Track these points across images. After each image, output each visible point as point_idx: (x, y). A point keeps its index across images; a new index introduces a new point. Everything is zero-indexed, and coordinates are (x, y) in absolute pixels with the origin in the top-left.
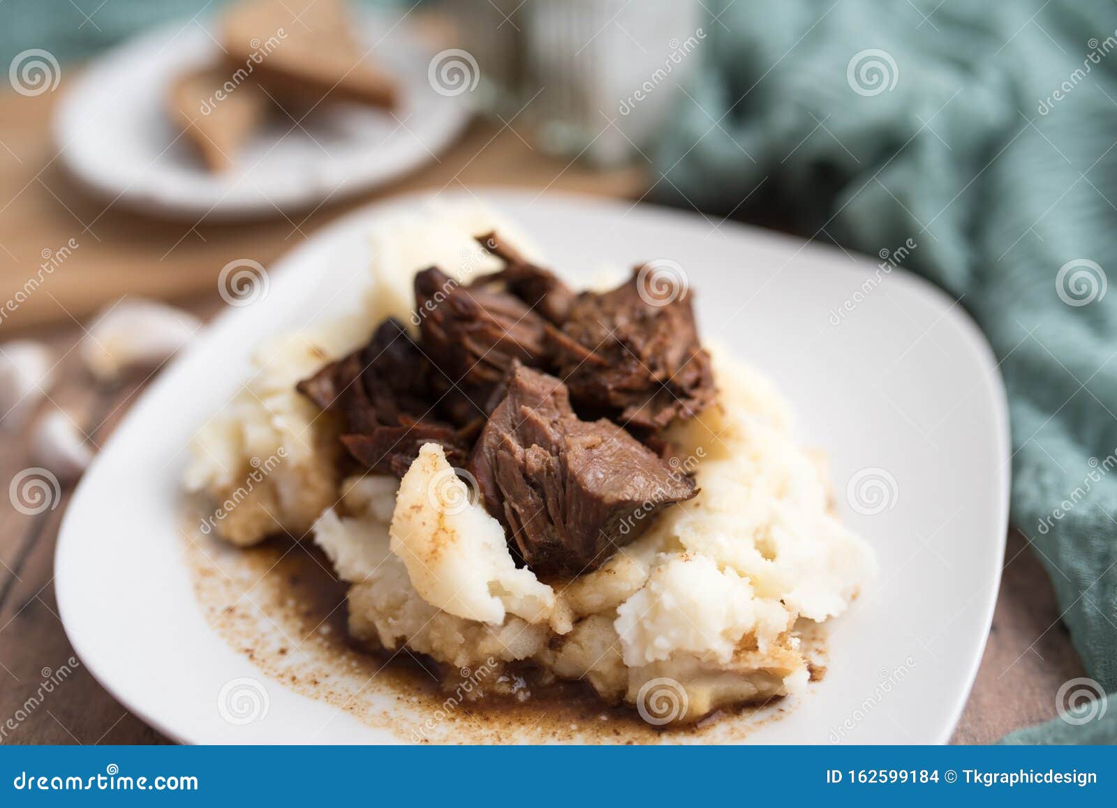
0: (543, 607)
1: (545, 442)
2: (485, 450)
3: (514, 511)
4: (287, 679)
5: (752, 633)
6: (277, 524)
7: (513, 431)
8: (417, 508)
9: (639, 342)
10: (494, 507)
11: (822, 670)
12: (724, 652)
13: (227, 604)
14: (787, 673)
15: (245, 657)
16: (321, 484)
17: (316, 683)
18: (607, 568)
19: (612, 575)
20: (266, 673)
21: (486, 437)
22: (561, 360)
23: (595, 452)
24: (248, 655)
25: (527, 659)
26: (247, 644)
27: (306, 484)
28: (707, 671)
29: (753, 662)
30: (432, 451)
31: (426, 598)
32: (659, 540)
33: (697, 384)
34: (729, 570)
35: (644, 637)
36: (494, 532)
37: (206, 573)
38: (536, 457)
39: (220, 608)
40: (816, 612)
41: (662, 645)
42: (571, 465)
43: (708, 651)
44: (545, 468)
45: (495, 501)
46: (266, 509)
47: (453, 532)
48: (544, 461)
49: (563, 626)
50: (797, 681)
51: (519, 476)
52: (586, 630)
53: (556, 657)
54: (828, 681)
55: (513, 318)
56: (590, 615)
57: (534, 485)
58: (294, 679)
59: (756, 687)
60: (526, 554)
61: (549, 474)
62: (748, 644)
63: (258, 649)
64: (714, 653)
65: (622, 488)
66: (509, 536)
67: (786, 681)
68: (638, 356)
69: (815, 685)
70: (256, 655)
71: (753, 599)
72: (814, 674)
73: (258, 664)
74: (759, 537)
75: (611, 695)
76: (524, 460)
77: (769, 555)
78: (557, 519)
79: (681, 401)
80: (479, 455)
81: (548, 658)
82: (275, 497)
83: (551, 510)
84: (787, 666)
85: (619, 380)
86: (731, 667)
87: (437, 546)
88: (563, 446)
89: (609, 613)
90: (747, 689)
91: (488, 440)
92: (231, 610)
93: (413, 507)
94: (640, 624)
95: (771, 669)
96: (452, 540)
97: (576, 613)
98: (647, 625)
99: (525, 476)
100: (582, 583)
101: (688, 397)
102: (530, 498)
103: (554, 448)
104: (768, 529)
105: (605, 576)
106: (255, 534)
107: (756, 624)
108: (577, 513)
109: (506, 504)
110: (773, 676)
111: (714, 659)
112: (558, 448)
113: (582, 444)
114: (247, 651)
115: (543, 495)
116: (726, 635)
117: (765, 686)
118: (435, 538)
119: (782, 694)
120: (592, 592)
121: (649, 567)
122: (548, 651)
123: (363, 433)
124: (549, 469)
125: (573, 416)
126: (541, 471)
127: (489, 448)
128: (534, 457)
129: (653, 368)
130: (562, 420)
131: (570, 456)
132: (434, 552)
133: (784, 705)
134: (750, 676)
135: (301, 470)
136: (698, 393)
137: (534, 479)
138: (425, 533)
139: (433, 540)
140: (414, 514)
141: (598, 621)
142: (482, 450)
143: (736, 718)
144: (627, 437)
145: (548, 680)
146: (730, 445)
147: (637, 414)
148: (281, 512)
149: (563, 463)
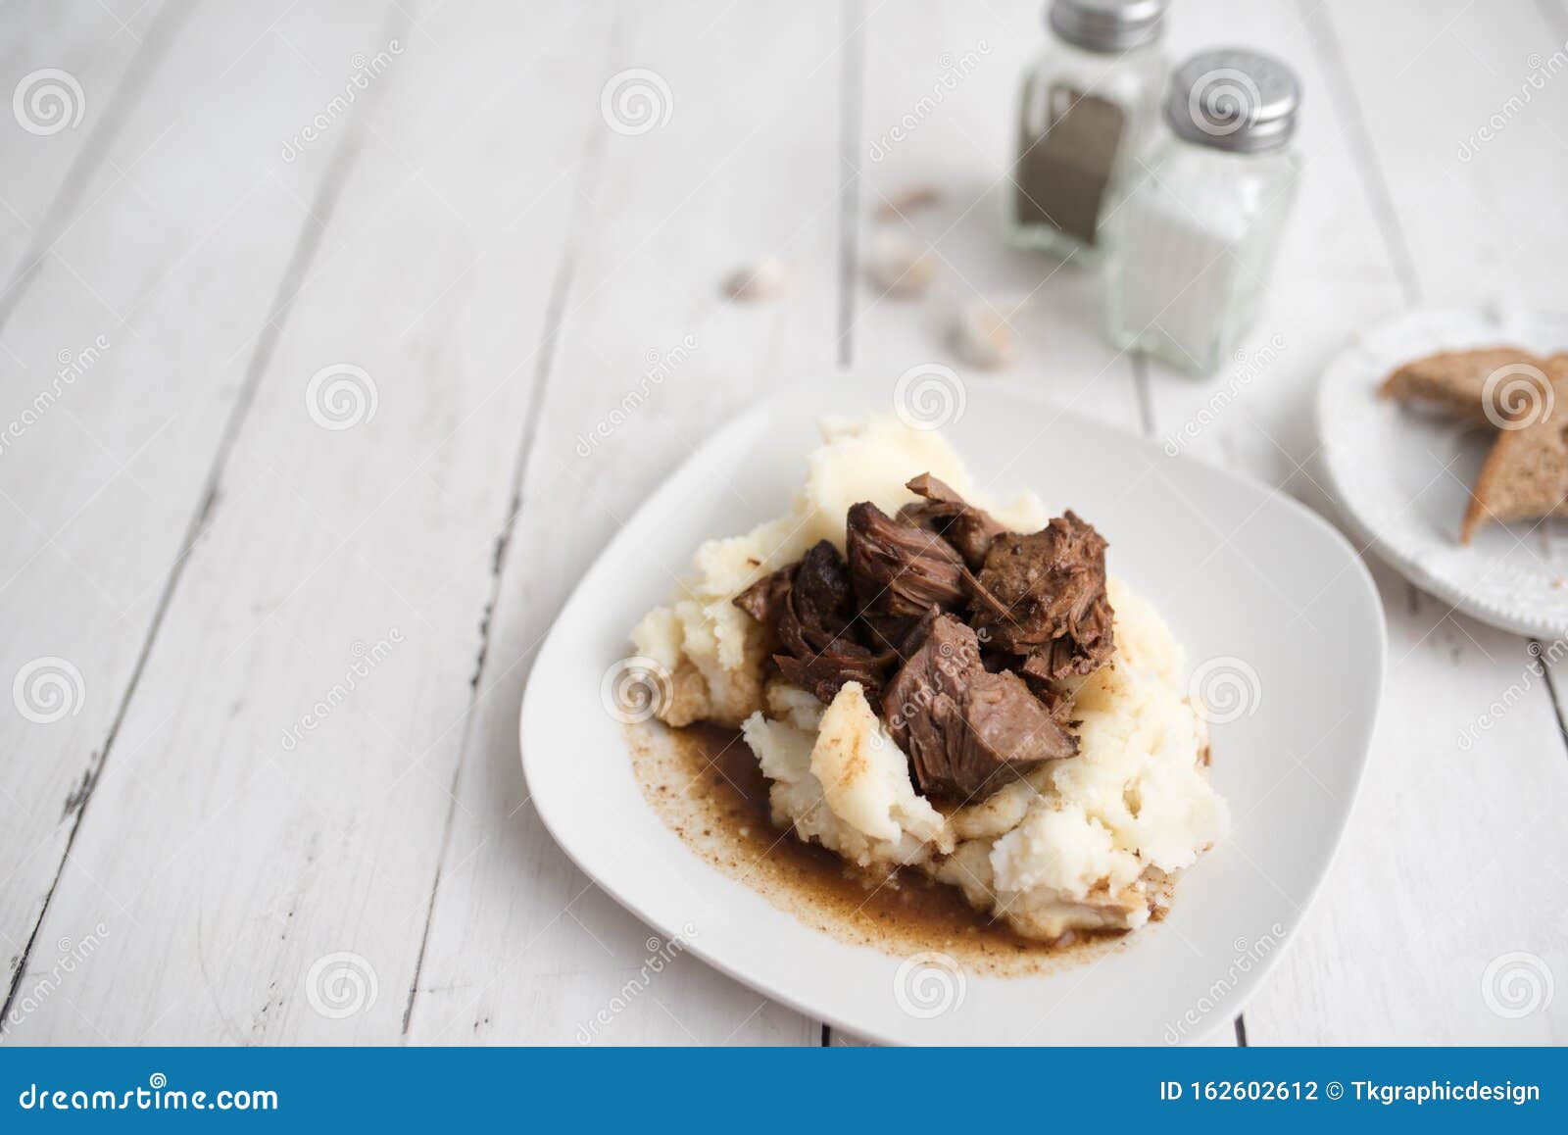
0: (934, 830)
1: (951, 691)
2: (899, 690)
3: (917, 745)
4: (711, 859)
5: (1107, 878)
6: (704, 712)
7: (926, 678)
8: (836, 741)
9: (1047, 599)
10: (902, 741)
11: (1164, 911)
12: (1080, 892)
13: (662, 783)
14: (1131, 910)
15: (676, 834)
16: (748, 686)
17: (735, 865)
18: (990, 804)
19: (993, 812)
20: (693, 852)
21: (901, 680)
22: (974, 607)
23: (994, 707)
24: (678, 832)
25: (912, 865)
26: (677, 822)
27: (734, 683)
28: (1065, 902)
29: (1102, 900)
30: (853, 690)
31: (836, 813)
32: (1040, 782)
33: (1095, 643)
34: (1095, 821)
35: (1013, 872)
36: (898, 762)
37: (643, 750)
38: (943, 704)
39: (654, 787)
40: (1166, 865)
41: (1027, 881)
42: (972, 718)
43: (1065, 890)
44: (949, 715)
45: (903, 736)
46: (699, 697)
47: (865, 762)
48: (949, 709)
49: (947, 848)
50: (1138, 918)
51: (925, 718)
52: (965, 851)
53: (938, 869)
54: (1169, 922)
55: (936, 557)
56: (970, 839)
57: (938, 727)
58: (716, 859)
59: (1102, 918)
60: (923, 784)
61: (951, 721)
62: (1102, 886)
63: (686, 828)
64: (1070, 891)
65: (1012, 746)
66: (911, 766)
67: (1128, 917)
68: (1044, 617)
69: (1155, 925)
70: (684, 834)
71: (1111, 851)
72: (1155, 915)
73: (686, 843)
74: (1129, 788)
75: (978, 905)
76: (932, 706)
77: (1134, 809)
78: (954, 761)
79: (1079, 658)
80: (894, 695)
81: (931, 868)
82: (706, 690)
83: (949, 752)
84: (1133, 906)
85: (1024, 636)
86: (1084, 902)
87: (850, 773)
88: (967, 698)
89: (988, 841)
90: (1095, 920)
91: (903, 683)
92: (663, 788)
93: (833, 741)
94: (1011, 858)
95: (1118, 906)
96: (864, 770)
97: (959, 836)
98: (1017, 861)
99: (931, 719)
100: (967, 813)
101: (1086, 656)
102: (933, 737)
103: (959, 698)
104: (1137, 783)
105: (987, 812)
106: (688, 719)
107: (1111, 873)
108: (971, 760)
109: (911, 739)
110: (1120, 912)
111: (1069, 894)
112: (963, 698)
113: (984, 699)
114: (678, 829)
115: (944, 738)
116: (1083, 878)
117: (1111, 920)
118: (848, 766)
119: (1125, 928)
120: (977, 822)
121: (1027, 805)
122: (932, 864)
123: (794, 657)
124: (953, 716)
125: (980, 666)
126: (946, 717)
127: (903, 690)
128: (942, 705)
129: (1056, 626)
130: (969, 668)
131: (972, 710)
132: (847, 779)
133: (1127, 939)
134: (1099, 910)
135: (734, 673)
136: (1094, 652)
137: (938, 723)
138: (841, 763)
139: (847, 767)
140: (833, 746)
141: (977, 846)
142: (896, 691)
143: (1085, 947)
144: (1025, 691)
145: (929, 885)
146: (1115, 700)
147: (1036, 666)
148: (710, 703)
149: (965, 714)
